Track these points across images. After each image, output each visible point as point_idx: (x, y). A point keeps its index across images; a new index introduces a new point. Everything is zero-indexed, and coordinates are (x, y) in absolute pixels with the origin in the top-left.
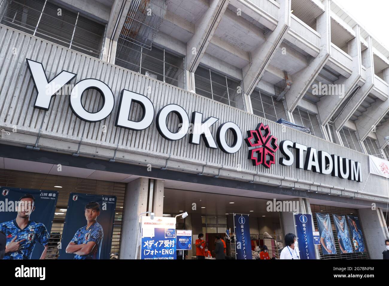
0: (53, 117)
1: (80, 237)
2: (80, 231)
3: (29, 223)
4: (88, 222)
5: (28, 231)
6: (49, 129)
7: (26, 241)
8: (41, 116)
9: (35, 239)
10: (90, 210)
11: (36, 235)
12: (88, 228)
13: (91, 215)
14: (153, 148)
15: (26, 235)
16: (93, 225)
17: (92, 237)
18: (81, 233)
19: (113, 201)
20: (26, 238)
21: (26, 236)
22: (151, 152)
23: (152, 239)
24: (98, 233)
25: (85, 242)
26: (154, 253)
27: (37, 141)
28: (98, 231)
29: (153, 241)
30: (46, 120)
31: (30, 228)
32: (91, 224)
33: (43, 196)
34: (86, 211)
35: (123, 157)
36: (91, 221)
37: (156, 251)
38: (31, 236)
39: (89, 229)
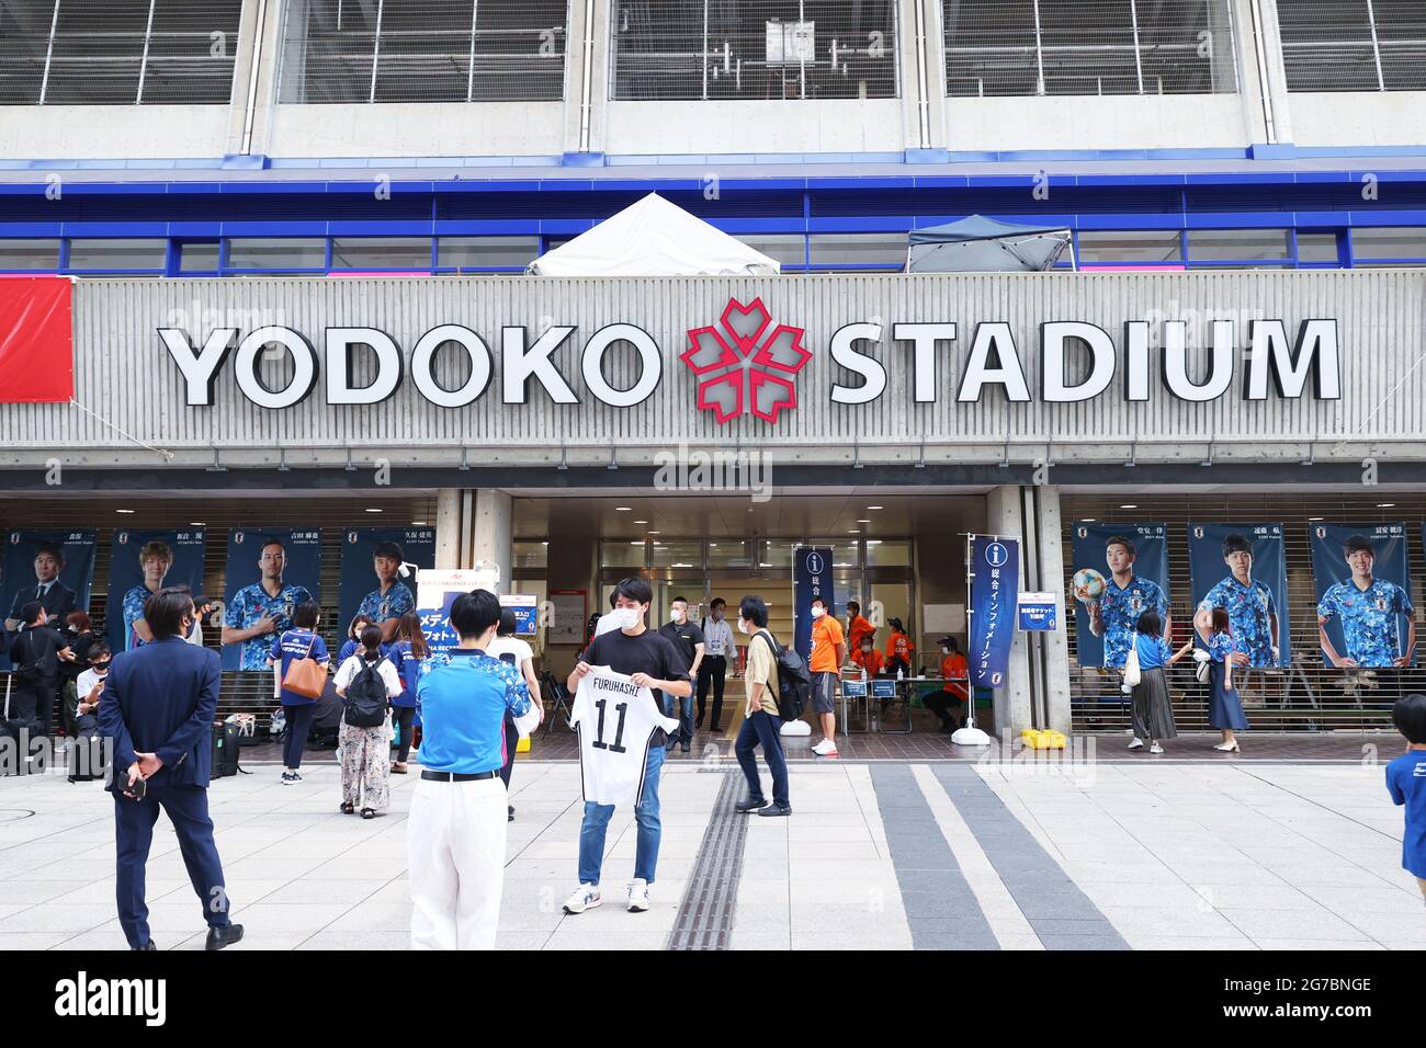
0: (223, 413)
1: (370, 610)
2: (368, 598)
3: (282, 588)
4: (382, 583)
5: (283, 601)
6: (224, 436)
7: (282, 616)
8: (207, 416)
9: (295, 612)
10: (384, 559)
11: (296, 606)
12: (383, 592)
13: (387, 568)
14: (420, 432)
15: (280, 606)
16: (392, 587)
17: (392, 610)
18: (372, 602)
19: (429, 539)
20: (282, 611)
21: (282, 609)
22: (416, 441)
23: (437, 613)
24: (404, 602)
25: (381, 619)
26: (440, 637)
27: (217, 458)
28: (403, 598)
29: (440, 616)
30: (215, 423)
31: (285, 595)
32: (389, 585)
33: (297, 539)
34: (376, 562)
35: (367, 459)
36: (387, 581)
37: (444, 635)
38: (289, 609)
39: (387, 594)
